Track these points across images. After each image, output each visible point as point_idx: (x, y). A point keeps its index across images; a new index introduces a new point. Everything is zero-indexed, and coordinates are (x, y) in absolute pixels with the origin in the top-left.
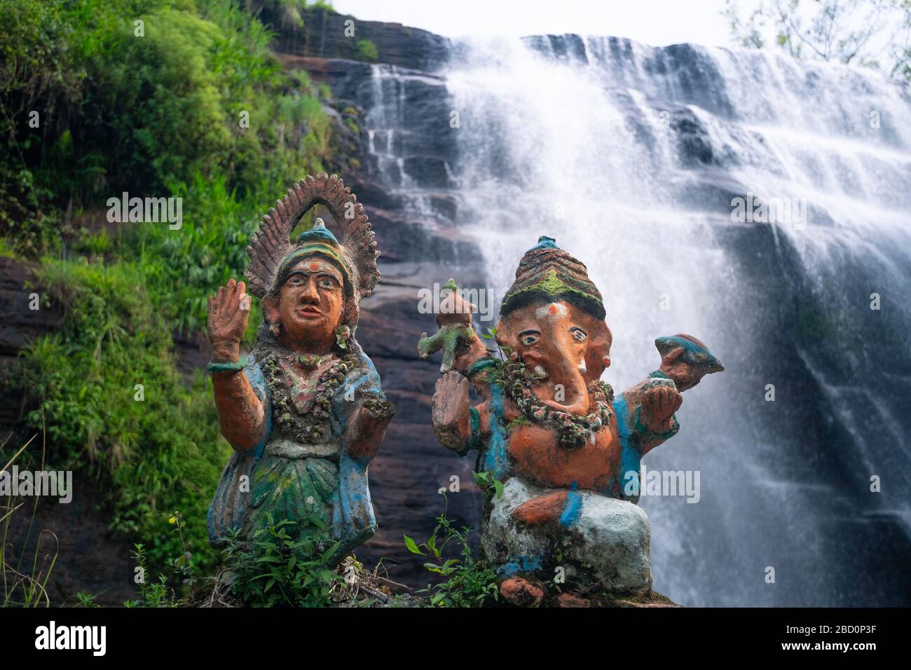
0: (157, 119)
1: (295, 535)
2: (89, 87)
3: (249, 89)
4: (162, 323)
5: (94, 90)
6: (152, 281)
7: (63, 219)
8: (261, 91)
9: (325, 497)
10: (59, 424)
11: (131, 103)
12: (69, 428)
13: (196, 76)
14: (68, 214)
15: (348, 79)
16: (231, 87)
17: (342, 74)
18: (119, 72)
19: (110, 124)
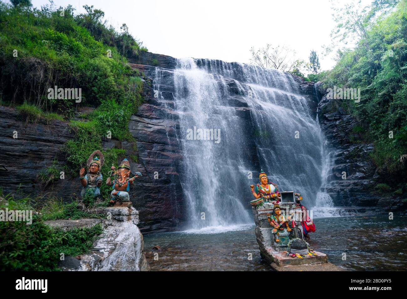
0: (98, 85)
1: (90, 196)
2: (81, 76)
3: (122, 75)
4: (99, 136)
5: (82, 77)
6: (96, 126)
7: (75, 110)
8: (125, 75)
9: (94, 191)
10: (74, 160)
11: (91, 81)
12: (77, 161)
13: (108, 74)
14: (76, 109)
15: (149, 70)
16: (117, 76)
17: (148, 69)
18: (88, 73)
19: (87, 86)
